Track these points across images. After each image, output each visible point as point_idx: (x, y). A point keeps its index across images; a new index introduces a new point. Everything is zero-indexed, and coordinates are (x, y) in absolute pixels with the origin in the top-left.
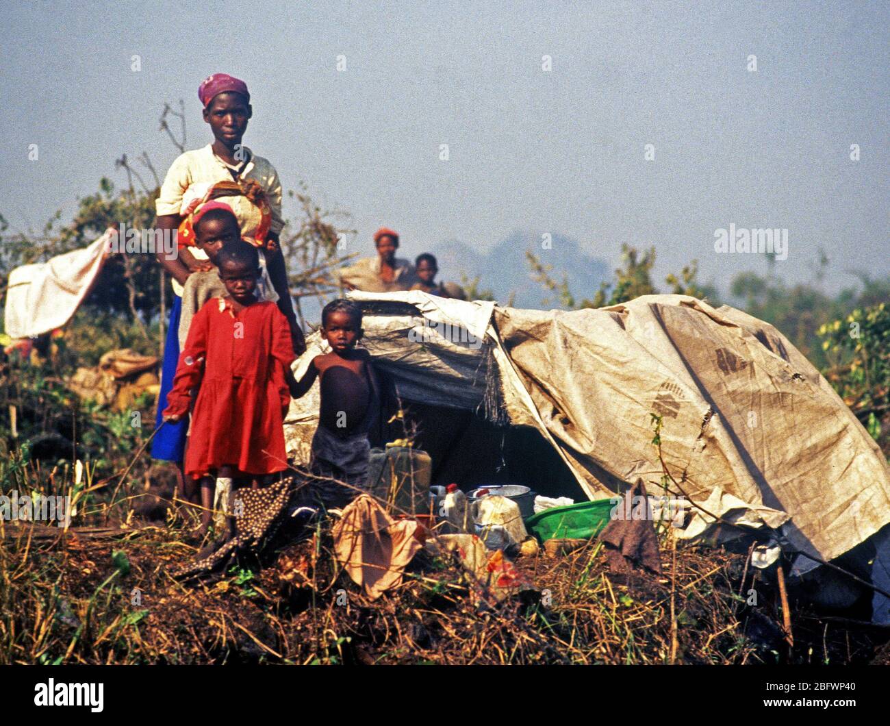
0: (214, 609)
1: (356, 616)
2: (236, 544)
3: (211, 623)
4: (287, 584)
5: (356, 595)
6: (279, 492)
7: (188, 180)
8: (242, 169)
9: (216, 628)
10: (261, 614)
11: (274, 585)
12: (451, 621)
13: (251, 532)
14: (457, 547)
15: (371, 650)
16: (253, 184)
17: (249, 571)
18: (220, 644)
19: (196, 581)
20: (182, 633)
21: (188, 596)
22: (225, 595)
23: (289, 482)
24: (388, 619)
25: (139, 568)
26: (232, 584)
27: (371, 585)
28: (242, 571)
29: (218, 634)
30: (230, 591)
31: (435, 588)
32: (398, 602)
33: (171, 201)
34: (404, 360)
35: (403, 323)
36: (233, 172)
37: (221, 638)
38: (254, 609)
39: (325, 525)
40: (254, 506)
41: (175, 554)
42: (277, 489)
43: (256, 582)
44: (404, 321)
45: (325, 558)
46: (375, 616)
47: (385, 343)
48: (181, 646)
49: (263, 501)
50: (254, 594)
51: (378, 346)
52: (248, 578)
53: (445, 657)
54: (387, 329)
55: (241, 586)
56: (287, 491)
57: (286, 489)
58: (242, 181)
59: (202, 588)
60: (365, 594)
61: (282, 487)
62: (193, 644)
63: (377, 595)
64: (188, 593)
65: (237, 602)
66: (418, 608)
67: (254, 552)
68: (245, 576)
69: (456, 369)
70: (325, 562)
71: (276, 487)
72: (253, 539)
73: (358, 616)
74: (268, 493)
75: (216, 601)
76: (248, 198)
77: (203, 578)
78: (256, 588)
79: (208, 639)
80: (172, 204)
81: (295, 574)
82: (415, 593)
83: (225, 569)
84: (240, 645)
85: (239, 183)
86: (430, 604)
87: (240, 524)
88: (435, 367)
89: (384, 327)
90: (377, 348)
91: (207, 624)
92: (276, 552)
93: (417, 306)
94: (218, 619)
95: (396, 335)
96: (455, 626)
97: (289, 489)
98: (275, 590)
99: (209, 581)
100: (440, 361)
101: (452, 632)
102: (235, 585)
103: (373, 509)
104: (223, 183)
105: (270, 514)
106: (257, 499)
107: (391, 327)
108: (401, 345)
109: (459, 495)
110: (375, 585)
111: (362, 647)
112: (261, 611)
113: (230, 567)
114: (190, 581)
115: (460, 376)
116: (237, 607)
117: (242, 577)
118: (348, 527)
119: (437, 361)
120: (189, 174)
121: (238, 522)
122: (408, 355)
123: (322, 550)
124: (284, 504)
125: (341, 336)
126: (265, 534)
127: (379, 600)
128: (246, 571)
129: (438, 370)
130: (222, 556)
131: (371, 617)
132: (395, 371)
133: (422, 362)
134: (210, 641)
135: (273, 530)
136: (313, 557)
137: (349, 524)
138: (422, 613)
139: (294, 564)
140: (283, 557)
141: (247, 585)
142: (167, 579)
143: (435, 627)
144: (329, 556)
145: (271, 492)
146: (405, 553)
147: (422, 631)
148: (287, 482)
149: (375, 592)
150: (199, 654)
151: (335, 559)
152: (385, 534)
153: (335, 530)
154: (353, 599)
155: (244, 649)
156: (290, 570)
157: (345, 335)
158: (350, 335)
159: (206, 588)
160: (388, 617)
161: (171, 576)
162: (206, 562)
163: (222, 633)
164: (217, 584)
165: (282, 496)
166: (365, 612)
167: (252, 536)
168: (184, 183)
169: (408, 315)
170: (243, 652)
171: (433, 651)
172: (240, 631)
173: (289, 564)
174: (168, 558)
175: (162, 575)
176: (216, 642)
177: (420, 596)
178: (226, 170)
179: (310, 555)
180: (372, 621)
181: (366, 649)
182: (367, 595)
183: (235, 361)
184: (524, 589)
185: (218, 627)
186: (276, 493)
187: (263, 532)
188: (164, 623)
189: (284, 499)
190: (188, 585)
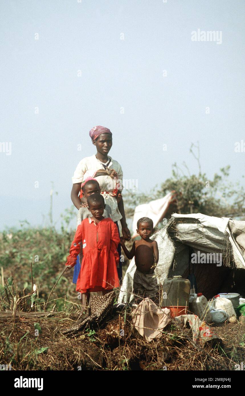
0: (77, 347)
1: (139, 349)
2: (89, 319)
3: (75, 353)
4: (109, 336)
5: (141, 340)
6: (108, 297)
7: (85, 169)
8: (108, 165)
9: (76, 355)
10: (98, 349)
11: (104, 336)
12: (182, 351)
13: (96, 314)
14: (188, 320)
15: (146, 364)
16: (113, 170)
17: (94, 331)
18: (77, 361)
19: (72, 335)
20: (60, 357)
21: (67, 341)
22: (83, 341)
23: (112, 293)
24: (153, 351)
25: (49, 330)
26: (86, 336)
27: (148, 336)
28: (91, 331)
29: (77, 358)
30: (85, 339)
31: (172, 338)
32: (159, 343)
33: (79, 178)
34: (196, 242)
35: (194, 227)
36: (104, 166)
37: (78, 359)
38: (95, 347)
39: (129, 311)
40: (98, 303)
41: (66, 324)
42: (107, 296)
43: (96, 335)
44: (194, 226)
45: (128, 325)
46: (148, 349)
47: (188, 235)
48: (60, 363)
49: (102, 301)
50: (95, 340)
51: (186, 236)
52: (93, 333)
53: (177, 367)
54: (188, 229)
55: (90, 337)
56: (111, 297)
57: (111, 296)
58: (108, 169)
59: (74, 338)
60: (145, 340)
61: (110, 295)
62: (65, 362)
63: (150, 340)
64: (67, 340)
65: (88, 344)
66: (168, 346)
67: (97, 323)
68: (91, 333)
69: (217, 245)
70: (128, 327)
71: (107, 295)
72: (96, 317)
73: (141, 349)
74: (104, 298)
75: (78, 343)
76: (111, 176)
77: (74, 334)
78: (97, 338)
79: (73, 359)
80: (79, 179)
81: (114, 332)
82: (167, 339)
83: (84, 330)
84: (86, 362)
85: (107, 170)
86: (173, 344)
87: (93, 311)
88: (208, 244)
89: (187, 228)
90: (185, 237)
91: (73, 353)
92: (107, 322)
93: (199, 220)
94: (78, 351)
95: (192, 231)
96: (184, 353)
97: (112, 296)
98: (104, 338)
99: (77, 334)
100: (210, 242)
101: (182, 356)
102: (87, 336)
103: (150, 304)
104: (100, 170)
105: (104, 307)
106: (100, 300)
107: (190, 228)
108: (194, 236)
109: (203, 297)
110: (150, 336)
111: (142, 362)
112: (97, 348)
113: (86, 329)
114: (69, 335)
115: (219, 248)
116: (87, 346)
117: (90, 333)
118: (138, 312)
119: (209, 242)
120: (86, 167)
121: (92, 310)
122: (197, 240)
123: (127, 322)
124: (110, 302)
125: (145, 232)
126: (102, 315)
127: (150, 343)
128: (92, 331)
129: (210, 246)
130: (83, 324)
131: (146, 350)
132: (193, 246)
133: (203, 243)
134: (74, 360)
135: (105, 313)
136: (123, 324)
137: (139, 311)
138: (169, 348)
139: (114, 327)
140: (110, 324)
141: (92, 336)
142: (60, 334)
143: (175, 354)
144: (130, 324)
145: (105, 298)
146: (163, 323)
147: (168, 356)
148: (111, 293)
149: (149, 339)
150: (67, 366)
151: (132, 325)
152: (155, 315)
153: (133, 313)
154: (139, 342)
155: (88, 364)
156: (112, 330)
157: (147, 231)
158: (149, 232)
159: (75, 338)
160: (154, 349)
161: (61, 333)
162: (77, 327)
163: (78, 357)
164: (80, 336)
165: (109, 299)
166: (144, 347)
167: (96, 316)
168: (84, 170)
169: (196, 223)
170: (87, 365)
171: (173, 364)
172: (87, 356)
173: (112, 328)
174: (62, 325)
175: (58, 332)
176: (76, 361)
177: (169, 341)
178: (102, 165)
179: (122, 324)
180: (147, 352)
181: (144, 363)
182: (146, 340)
183: (98, 243)
184: (214, 338)
185: (77, 355)
186: (107, 298)
187: (101, 314)
188: (54, 353)
189: (110, 300)
190: (69, 336)
